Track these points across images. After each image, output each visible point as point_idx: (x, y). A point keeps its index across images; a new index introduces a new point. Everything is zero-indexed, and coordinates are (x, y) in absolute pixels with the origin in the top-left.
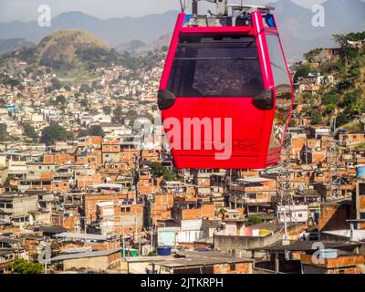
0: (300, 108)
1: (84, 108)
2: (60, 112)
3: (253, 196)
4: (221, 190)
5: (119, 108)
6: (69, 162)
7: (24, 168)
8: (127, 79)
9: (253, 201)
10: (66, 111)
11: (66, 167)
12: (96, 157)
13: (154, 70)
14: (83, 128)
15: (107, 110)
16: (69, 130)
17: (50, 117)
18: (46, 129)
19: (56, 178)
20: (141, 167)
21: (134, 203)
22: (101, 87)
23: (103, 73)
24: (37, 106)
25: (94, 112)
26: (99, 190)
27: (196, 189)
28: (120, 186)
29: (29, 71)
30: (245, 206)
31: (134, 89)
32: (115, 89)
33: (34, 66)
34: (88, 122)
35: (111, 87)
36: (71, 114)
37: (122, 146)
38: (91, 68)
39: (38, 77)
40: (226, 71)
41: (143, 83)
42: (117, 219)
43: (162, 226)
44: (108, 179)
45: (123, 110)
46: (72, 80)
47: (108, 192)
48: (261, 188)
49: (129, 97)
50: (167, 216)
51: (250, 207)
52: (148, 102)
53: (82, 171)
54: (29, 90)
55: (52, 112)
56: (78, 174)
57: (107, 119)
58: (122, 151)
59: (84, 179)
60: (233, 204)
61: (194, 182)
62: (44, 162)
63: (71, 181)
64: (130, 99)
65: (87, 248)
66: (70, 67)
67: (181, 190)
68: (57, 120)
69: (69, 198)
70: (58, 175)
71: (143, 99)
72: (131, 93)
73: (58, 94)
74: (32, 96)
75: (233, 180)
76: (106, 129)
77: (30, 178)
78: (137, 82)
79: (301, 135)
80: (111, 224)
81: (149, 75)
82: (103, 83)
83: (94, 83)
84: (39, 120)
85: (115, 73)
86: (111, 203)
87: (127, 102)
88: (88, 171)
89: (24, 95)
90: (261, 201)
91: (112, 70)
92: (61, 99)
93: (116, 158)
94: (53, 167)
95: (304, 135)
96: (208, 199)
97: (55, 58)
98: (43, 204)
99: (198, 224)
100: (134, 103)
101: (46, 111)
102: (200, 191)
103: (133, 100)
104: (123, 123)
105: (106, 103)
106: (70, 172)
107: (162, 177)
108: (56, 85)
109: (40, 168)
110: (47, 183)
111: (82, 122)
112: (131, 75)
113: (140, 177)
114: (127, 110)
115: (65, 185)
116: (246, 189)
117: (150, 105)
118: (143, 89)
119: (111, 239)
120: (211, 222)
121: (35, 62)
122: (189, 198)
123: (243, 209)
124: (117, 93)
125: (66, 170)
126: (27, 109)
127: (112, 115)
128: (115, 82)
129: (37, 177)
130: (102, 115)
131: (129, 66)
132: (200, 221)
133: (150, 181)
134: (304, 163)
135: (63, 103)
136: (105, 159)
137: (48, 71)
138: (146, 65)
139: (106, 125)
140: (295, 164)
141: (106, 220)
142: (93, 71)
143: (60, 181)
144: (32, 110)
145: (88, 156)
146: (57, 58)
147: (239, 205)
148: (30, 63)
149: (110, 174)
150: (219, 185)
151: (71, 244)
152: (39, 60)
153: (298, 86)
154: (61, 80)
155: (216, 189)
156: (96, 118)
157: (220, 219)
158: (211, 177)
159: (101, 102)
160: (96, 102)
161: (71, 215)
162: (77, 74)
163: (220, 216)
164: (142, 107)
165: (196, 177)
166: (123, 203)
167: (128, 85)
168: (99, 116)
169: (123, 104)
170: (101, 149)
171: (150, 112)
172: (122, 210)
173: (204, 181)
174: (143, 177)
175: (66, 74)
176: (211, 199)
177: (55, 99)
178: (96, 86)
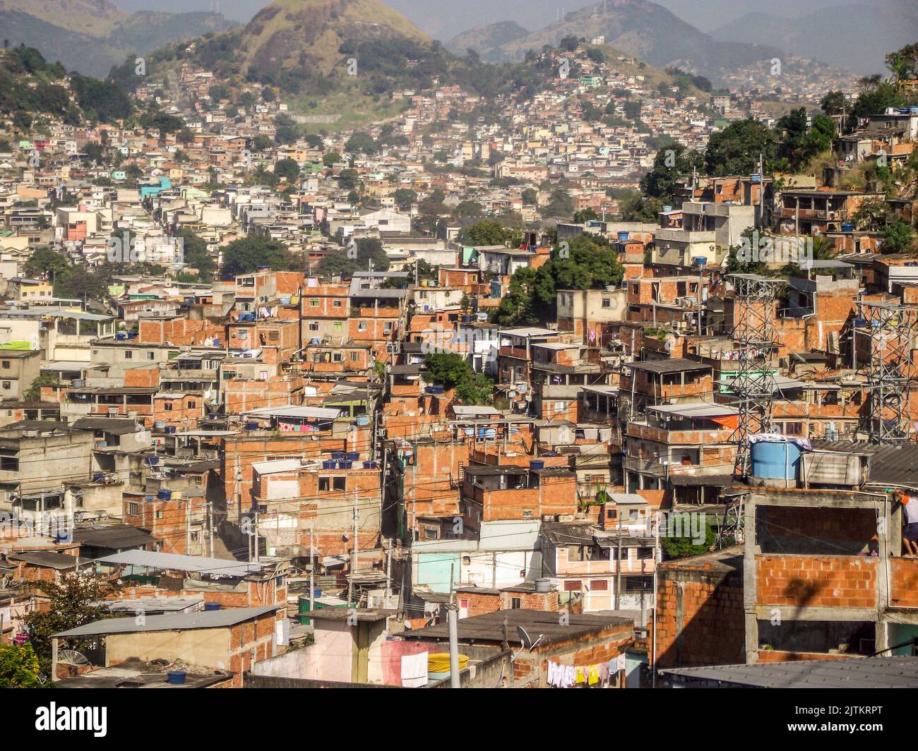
0: (853, 205)
1: (346, 193)
2: (278, 202)
3: (690, 456)
4: (607, 434)
5: (438, 195)
6: (209, 342)
7: (86, 355)
8: (471, 119)
9: (691, 471)
10: (294, 199)
11: (196, 354)
12: (280, 329)
13: (540, 98)
14: (335, 246)
15: (403, 200)
16: (295, 249)
17: (251, 215)
18: (234, 247)
19: (167, 386)
20: (402, 360)
21: (357, 465)
22: (403, 141)
23: (410, 104)
24: (223, 186)
25: (372, 204)
26: (275, 422)
27: (535, 431)
28: (333, 414)
29: (218, 94)
30: (667, 484)
31: (485, 148)
32: (437, 147)
33: (233, 84)
34: (348, 230)
35: (428, 141)
36: (305, 208)
37: (357, 302)
38: (380, 90)
39: (242, 112)
40: (727, 103)
41: (510, 131)
42: (307, 512)
43: (432, 534)
44: (310, 391)
45: (449, 201)
46: (329, 120)
47: (298, 429)
48: (714, 434)
49: (470, 169)
50: (449, 505)
51: (679, 488)
52: (514, 181)
53: (239, 369)
54: (206, 142)
55: (257, 202)
56: (229, 376)
57: (401, 223)
58: (355, 314)
59: (243, 392)
60: (634, 477)
61: (534, 409)
62: (140, 340)
63: (209, 394)
64: (474, 174)
65: (190, 599)
66: (326, 86)
67: (492, 433)
68: (265, 223)
69: (192, 444)
70: (174, 376)
71: (505, 173)
72: (477, 156)
73: (281, 156)
74: (213, 159)
75: (640, 408)
76: (393, 250)
77: (96, 382)
78: (495, 128)
79: (843, 283)
80: (287, 523)
81: (526, 111)
82: (408, 128)
83: (387, 130)
84: (220, 222)
85: (440, 104)
86: (294, 464)
87: (460, 180)
88: (258, 367)
89: (193, 156)
90: (714, 471)
91: (431, 95)
92: (287, 168)
93: (340, 333)
94: (161, 356)
95: (853, 284)
96: (563, 461)
97: (286, 64)
98: (108, 461)
99: (528, 533)
100: (477, 183)
101: (241, 200)
102: (544, 435)
103: (482, 174)
104: (442, 235)
105: (405, 182)
106: (207, 370)
107: (452, 393)
108: (287, 133)
109: (129, 355)
110: (141, 398)
111: (333, 229)
112: (480, 110)
113: (395, 390)
114: (456, 201)
115: (192, 405)
116: (672, 436)
117: (518, 189)
118: (509, 148)
119: (260, 574)
120: (566, 528)
121: (236, 71)
122: (513, 454)
123: (660, 493)
124: (442, 156)
125: (198, 365)
126: (191, 192)
127: (415, 212)
128: (440, 127)
129: (115, 381)
130: (388, 214)
131: (477, 89)
132: (536, 526)
133: (421, 402)
134: (847, 363)
135: (292, 179)
136: (308, 335)
137: (268, 97)
138: (518, 84)
139: (395, 237)
140: (821, 367)
141: (275, 513)
142: (383, 97)
143: (178, 395)
144: (204, 195)
145: (260, 327)
146: (291, 63)
147: (650, 482)
148: (222, 75)
149: (318, 379)
150: (600, 422)
151: (148, 586)
152: (245, 68)
153: (853, 145)
154: (301, 120)
155: (591, 432)
156: (371, 219)
157: (591, 519)
158: (580, 397)
159: (392, 179)
160: (379, 177)
161: (176, 495)
162: (340, 107)
163: (594, 510)
164: (498, 195)
165: (538, 395)
166: (326, 465)
167: (471, 136)
168: (379, 215)
169: (450, 186)
170: (298, 307)
171: (517, 206)
172: (323, 483)
173: (560, 406)
174: (403, 389)
175: (313, 105)
176: (572, 461)
177: (271, 168)
178: (391, 137)
